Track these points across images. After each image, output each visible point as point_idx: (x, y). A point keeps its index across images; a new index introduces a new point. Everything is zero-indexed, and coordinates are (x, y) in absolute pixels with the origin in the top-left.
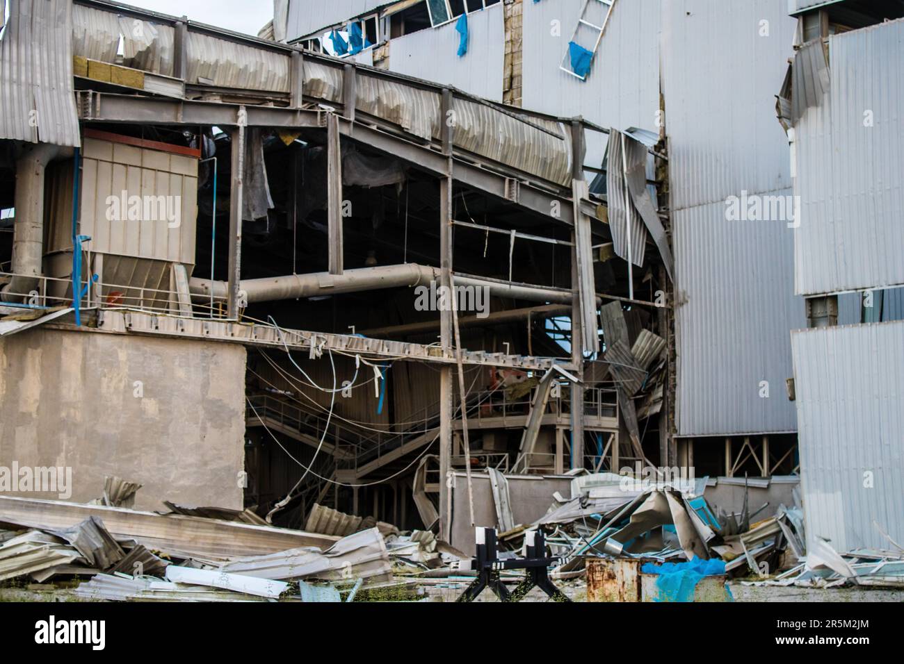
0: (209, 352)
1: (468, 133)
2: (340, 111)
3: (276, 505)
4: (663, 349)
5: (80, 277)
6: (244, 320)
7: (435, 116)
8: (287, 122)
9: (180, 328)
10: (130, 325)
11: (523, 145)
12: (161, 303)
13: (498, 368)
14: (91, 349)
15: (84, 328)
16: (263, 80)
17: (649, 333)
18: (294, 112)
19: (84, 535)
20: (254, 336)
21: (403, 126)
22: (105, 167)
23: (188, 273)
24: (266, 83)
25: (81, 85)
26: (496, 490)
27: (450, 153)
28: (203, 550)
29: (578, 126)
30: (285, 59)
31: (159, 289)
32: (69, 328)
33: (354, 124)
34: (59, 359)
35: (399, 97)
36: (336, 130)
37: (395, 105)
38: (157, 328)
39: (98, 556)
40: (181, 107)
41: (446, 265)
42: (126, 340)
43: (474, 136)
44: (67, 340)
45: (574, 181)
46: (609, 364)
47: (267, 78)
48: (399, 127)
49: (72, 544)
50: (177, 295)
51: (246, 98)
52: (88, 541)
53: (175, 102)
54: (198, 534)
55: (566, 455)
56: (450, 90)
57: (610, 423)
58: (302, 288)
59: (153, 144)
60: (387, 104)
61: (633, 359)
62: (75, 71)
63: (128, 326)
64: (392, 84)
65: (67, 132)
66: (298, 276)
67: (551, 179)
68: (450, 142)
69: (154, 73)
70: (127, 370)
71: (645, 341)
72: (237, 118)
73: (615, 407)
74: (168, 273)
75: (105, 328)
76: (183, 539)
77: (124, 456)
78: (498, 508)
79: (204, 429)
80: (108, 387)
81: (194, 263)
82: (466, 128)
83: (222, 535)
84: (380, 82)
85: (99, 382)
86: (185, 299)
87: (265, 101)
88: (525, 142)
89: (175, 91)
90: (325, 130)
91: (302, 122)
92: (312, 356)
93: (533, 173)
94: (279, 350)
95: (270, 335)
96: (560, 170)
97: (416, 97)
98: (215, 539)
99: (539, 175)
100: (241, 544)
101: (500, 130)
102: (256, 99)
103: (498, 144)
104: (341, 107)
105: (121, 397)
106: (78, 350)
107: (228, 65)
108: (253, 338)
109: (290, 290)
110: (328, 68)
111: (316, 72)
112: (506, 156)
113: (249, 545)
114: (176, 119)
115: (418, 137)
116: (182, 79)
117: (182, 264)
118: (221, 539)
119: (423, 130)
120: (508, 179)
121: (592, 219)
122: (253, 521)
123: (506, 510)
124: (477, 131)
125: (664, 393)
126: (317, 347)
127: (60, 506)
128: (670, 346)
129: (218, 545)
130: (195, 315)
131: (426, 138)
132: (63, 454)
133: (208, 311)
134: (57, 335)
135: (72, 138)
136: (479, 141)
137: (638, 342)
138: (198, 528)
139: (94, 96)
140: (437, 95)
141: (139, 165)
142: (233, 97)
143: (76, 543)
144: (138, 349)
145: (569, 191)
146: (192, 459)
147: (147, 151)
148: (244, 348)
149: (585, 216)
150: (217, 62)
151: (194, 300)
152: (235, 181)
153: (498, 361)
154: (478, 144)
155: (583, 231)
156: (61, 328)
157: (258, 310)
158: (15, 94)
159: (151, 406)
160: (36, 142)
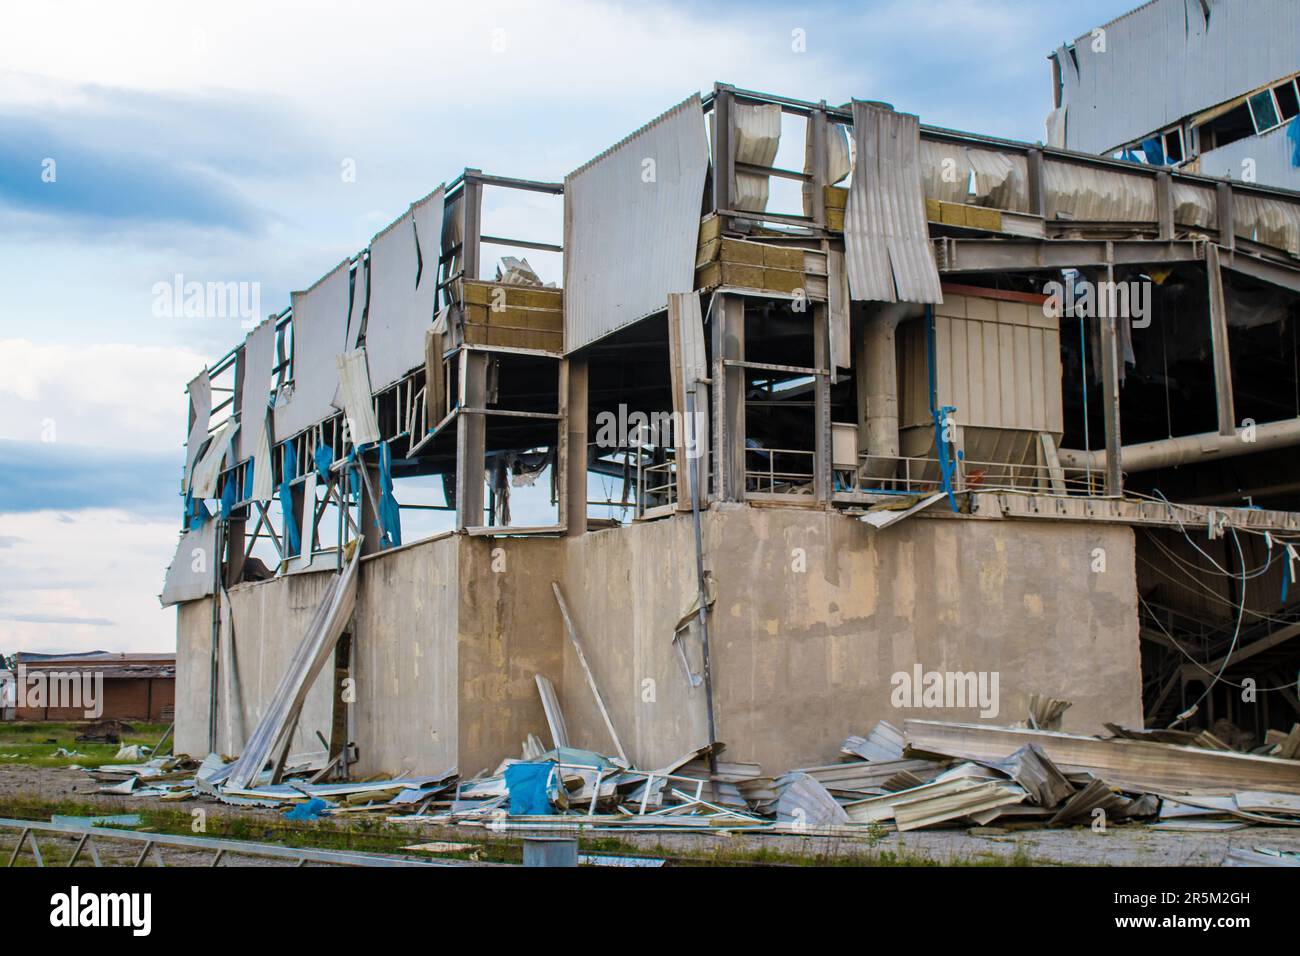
0: (1093, 536)
2: (1216, 239)
3: (1179, 717)
5: (948, 456)
6: (1129, 496)
8: (1158, 257)
9: (1061, 510)
10: (1007, 509)
12: (1030, 480)
14: (966, 539)
15: (958, 515)
16: (1128, 209)
18: (1166, 244)
19: (1026, 768)
20: (1142, 515)
21: (1289, 251)
22: (959, 325)
23: (1055, 443)
24: (1131, 212)
25: (936, 231)
28: (1155, 781)
30: (1150, 182)
31: (1024, 464)
32: (941, 516)
33: (1235, 254)
34: (932, 552)
35: (1282, 217)
36: (1217, 262)
37: (1279, 227)
38: (1036, 510)
39: (1044, 793)
40: (1043, 248)
42: (1002, 527)
44: (940, 531)
47: (1132, 207)
48: (1285, 253)
49: (1014, 778)
50: (1047, 471)
51: (1109, 232)
52: (1031, 774)
53: (1036, 243)
54: (1148, 762)
58: (1182, 455)
59: (1007, 294)
60: (1268, 227)
62: (928, 217)
63: (1004, 510)
64: (1272, 202)
65: (927, 288)
66: (1177, 439)
69: (1010, 211)
70: (1005, 562)
72: (1103, 257)
74: (1034, 444)
75: (980, 514)
76: (1129, 768)
77: (1009, 664)
79: (1094, 628)
80: (987, 583)
81: (1062, 431)
84: (1258, 200)
85: (977, 577)
86: (1058, 475)
87: (1131, 234)
89: (1033, 230)
90: (1203, 264)
91: (1177, 256)
92: (1212, 536)
94: (1172, 530)
95: (1160, 512)
98: (1167, 768)
100: (1199, 774)
102: (1122, 232)
104: (1216, 234)
105: (1002, 595)
106: (952, 541)
107: (1089, 194)
108: (1142, 517)
109: (1167, 457)
110: (1198, 189)
111: (1187, 196)
113: (1209, 774)
114: (1037, 262)
116: (1041, 216)
117: (1050, 433)
118: (1174, 768)
122: (1211, 744)
126: (1217, 525)
127: (984, 730)
129: (1171, 774)
130: (1069, 493)
133: (1085, 487)
134: (929, 525)
135: (931, 291)
138: (1147, 754)
139: (949, 242)
141: (995, 320)
142: (1097, 232)
143: (1019, 777)
144: (1016, 537)
146: (1083, 665)
147: (1002, 303)
148: (1132, 530)
150: (1077, 191)
151: (1068, 475)
152: (1106, 331)
156: (934, 515)
157: (1141, 482)
158: (868, 248)
159: (1034, 603)
160: (894, 301)
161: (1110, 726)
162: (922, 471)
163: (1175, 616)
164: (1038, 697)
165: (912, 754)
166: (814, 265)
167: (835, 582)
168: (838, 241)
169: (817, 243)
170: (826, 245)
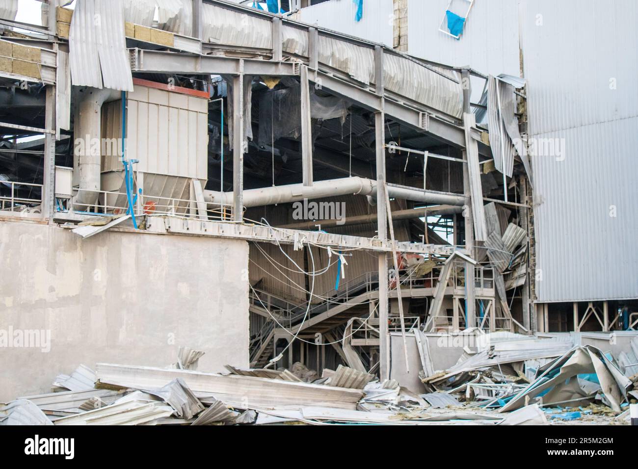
0: (224, 246)
1: (394, 79)
2: (306, 63)
3: (271, 361)
4: (524, 237)
5: (132, 191)
6: (246, 222)
7: (371, 66)
8: (271, 71)
9: (203, 229)
10: (169, 227)
11: (430, 87)
12: (185, 210)
13: (403, 253)
14: (142, 246)
15: (137, 230)
16: (254, 40)
17: (515, 226)
18: (276, 64)
19: (174, 394)
20: (254, 234)
21: (350, 74)
22: (143, 106)
23: (202, 186)
24: (256, 42)
25: (132, 44)
26: (420, 345)
27: (383, 94)
28: (255, 401)
29: (466, 72)
30: (268, 23)
31: (181, 199)
32: (126, 231)
33: (318, 73)
34: (119, 254)
35: (347, 52)
36: (306, 77)
37: (345, 58)
38: (188, 229)
39: (185, 410)
40: (200, 60)
41: (381, 178)
42: (166, 239)
43: (398, 81)
44: (125, 239)
45: (465, 114)
46: (487, 249)
47: (257, 38)
48: (347, 75)
49: (166, 401)
50: (196, 204)
51: (242, 53)
52: (177, 398)
53: (196, 57)
54: (250, 389)
55: (460, 317)
56: (382, 47)
57: (489, 293)
58: (280, 197)
60: (338, 58)
61: (503, 246)
62: (126, 33)
63: (168, 228)
64: (342, 42)
65: (123, 81)
66: (278, 187)
67: (448, 113)
68: (382, 86)
69: (180, 34)
70: (167, 262)
71: (512, 232)
72: (237, 69)
73: (492, 281)
74: (188, 186)
75: (151, 230)
76: (238, 393)
78: (422, 358)
79: (221, 305)
80: (155, 275)
81: (206, 178)
82: (393, 76)
83: (268, 390)
84: (333, 40)
85: (148, 271)
86: (203, 207)
87: (255, 55)
88: (431, 85)
89: (194, 48)
90: (298, 78)
91: (282, 71)
92: (296, 249)
93: (437, 108)
94: (271, 243)
95: (265, 233)
96: (455, 106)
97: (358, 52)
98: (262, 393)
99: (441, 110)
100: (281, 396)
101: (415, 76)
102: (250, 54)
103: (413, 87)
104: (307, 60)
105: (164, 283)
106: (133, 247)
107: (231, 28)
108: (254, 235)
109: (272, 197)
110: (298, 31)
111: (290, 34)
112: (419, 96)
113: (287, 397)
114: (196, 69)
115: (360, 82)
116: (199, 39)
117: (199, 179)
118: (267, 393)
119: (363, 77)
120: (421, 113)
121: (478, 142)
122: (290, 378)
123: (428, 360)
124: (399, 77)
125: (527, 270)
126: (299, 241)
127: (149, 370)
128: (530, 235)
129: (264, 397)
130: (209, 219)
131: (366, 83)
132: (124, 327)
133: (219, 215)
134: (117, 236)
135: (126, 83)
136: (400, 84)
137: (506, 232)
138: (250, 385)
139: (139, 51)
140: (372, 50)
141: (167, 104)
142: (233, 53)
143: (170, 400)
144: (174, 246)
145: (461, 121)
146: (213, 328)
147: (171, 94)
148: (248, 243)
149: (473, 140)
150: (223, 25)
151: (209, 207)
152: (237, 116)
153: (418, 249)
154: (400, 88)
155: (472, 152)
156: (121, 230)
157: (254, 213)
158: (85, 50)
159: (184, 288)
160: (101, 87)
161: (228, 367)
162: (115, 201)
163: (271, 297)
164: (183, 348)
165: (101, 386)
166: (48, 60)
167: (54, 272)
168: (64, 44)
169: (50, 44)
170: (56, 46)
